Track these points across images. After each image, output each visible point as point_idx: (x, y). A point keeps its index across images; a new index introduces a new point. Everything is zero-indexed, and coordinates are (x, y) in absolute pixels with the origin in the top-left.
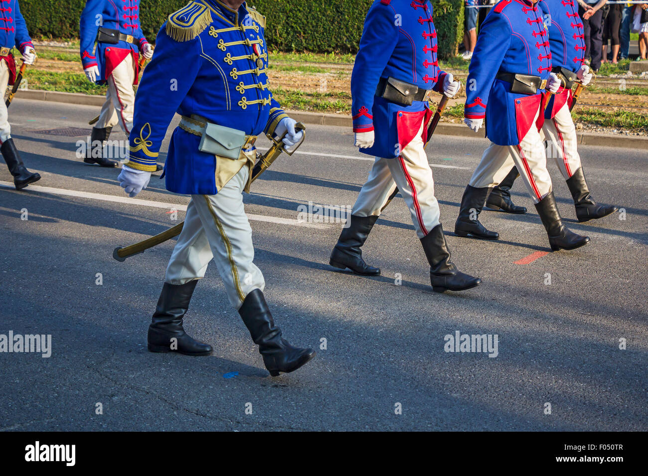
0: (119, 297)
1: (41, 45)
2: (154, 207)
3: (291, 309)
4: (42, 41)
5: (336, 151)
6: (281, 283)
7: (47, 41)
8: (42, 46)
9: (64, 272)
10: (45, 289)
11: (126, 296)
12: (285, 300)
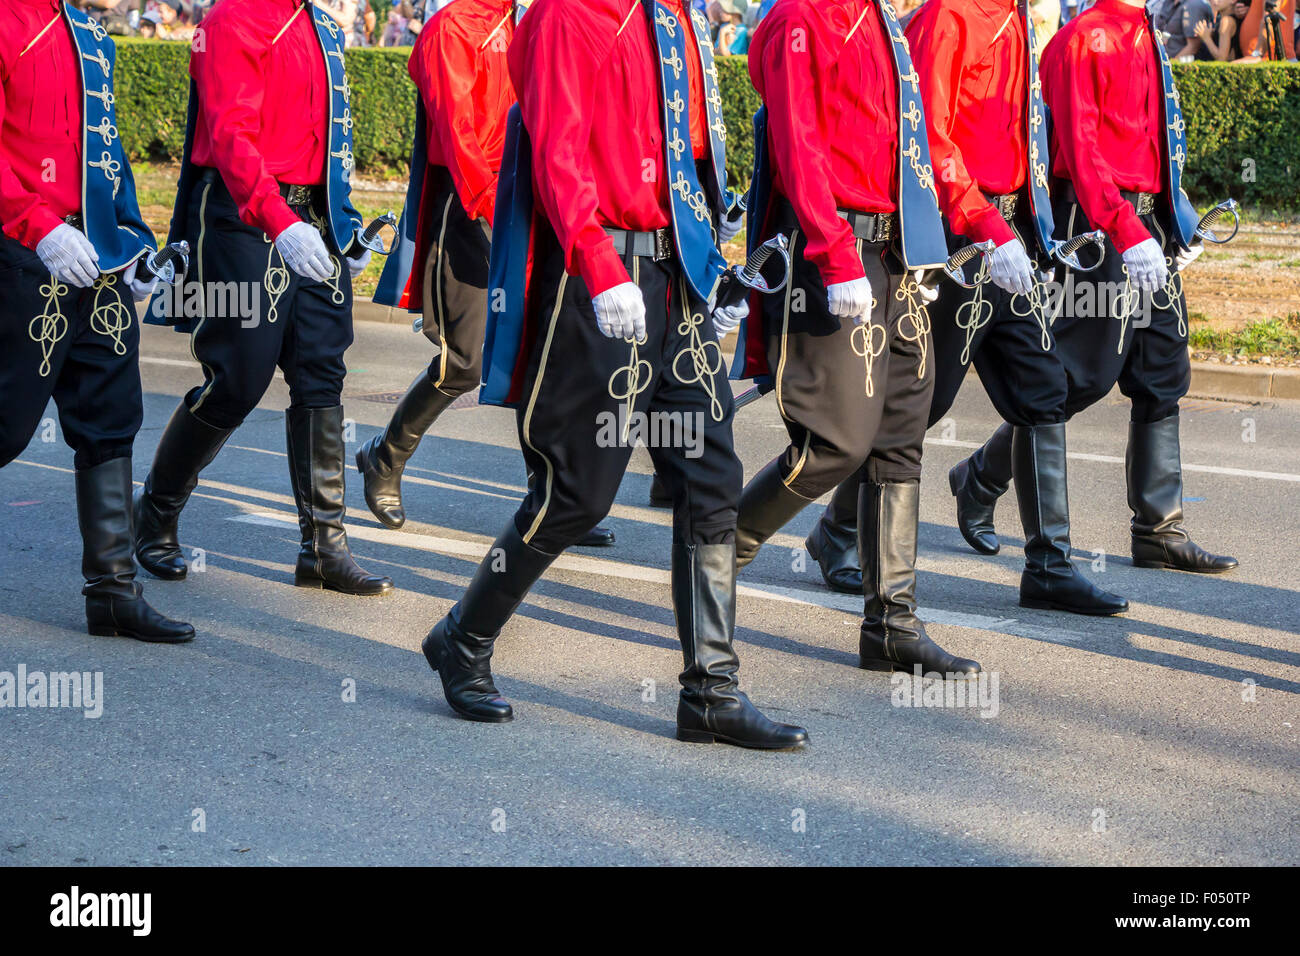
0: (559, 803)
1: (381, 189)
2: (644, 582)
3: (984, 845)
4: (386, 180)
5: (1095, 445)
6: (957, 777)
7: (397, 180)
8: (385, 192)
9: (430, 740)
10: (386, 779)
11: (577, 800)
12: (967, 821)
